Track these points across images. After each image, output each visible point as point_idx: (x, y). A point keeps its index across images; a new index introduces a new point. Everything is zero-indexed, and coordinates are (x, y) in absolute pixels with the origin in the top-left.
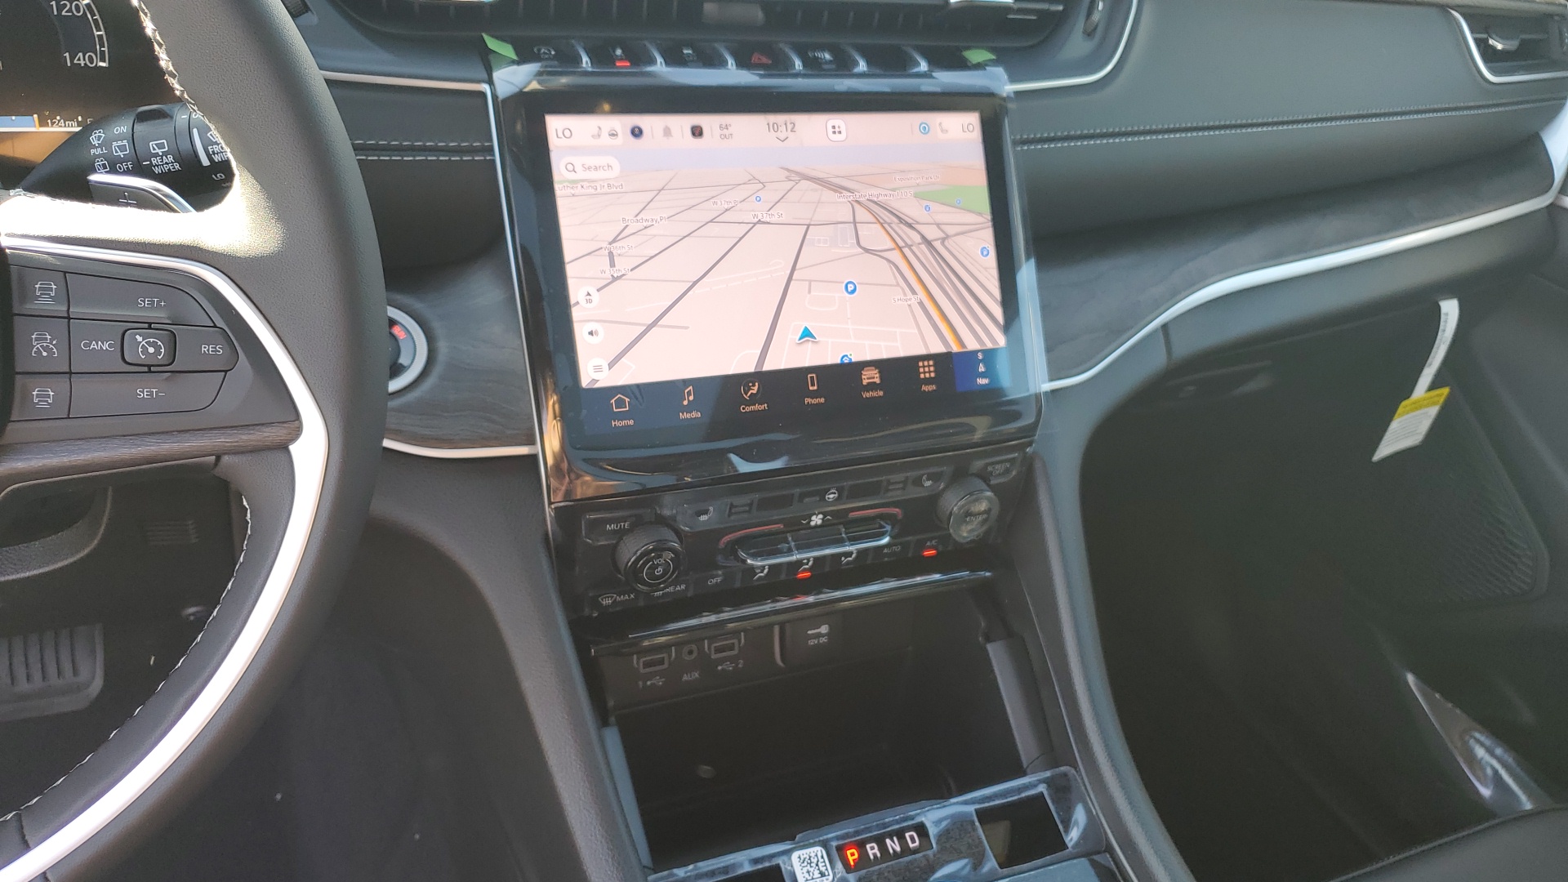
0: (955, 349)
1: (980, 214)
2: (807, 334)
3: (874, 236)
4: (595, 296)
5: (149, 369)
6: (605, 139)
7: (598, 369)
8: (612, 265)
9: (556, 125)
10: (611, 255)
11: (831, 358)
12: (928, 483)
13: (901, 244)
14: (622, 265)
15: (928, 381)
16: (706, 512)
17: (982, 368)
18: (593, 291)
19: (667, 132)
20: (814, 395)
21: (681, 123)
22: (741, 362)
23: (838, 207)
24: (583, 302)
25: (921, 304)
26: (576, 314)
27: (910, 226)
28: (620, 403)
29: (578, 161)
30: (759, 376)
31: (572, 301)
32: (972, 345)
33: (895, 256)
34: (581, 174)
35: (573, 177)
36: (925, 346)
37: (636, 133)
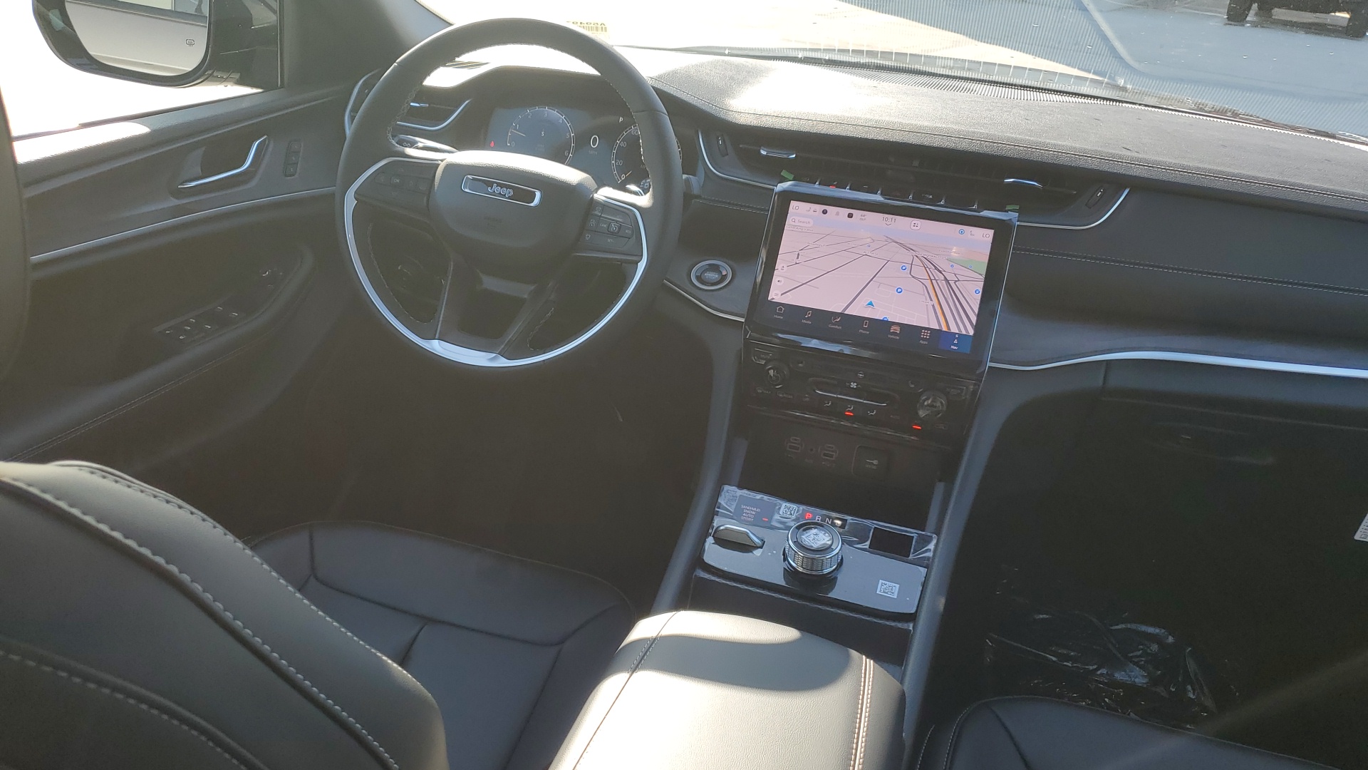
0: (945, 329)
1: (981, 275)
2: (871, 304)
3: (919, 271)
4: (785, 268)
5: (613, 233)
6: (811, 212)
7: (776, 295)
8: (798, 258)
9: (793, 204)
10: (799, 254)
11: (878, 315)
12: (912, 386)
13: (932, 278)
14: (801, 259)
15: (923, 339)
16: (802, 363)
17: (956, 342)
18: (785, 266)
19: (838, 214)
20: (865, 329)
21: (846, 211)
22: (836, 307)
23: (907, 257)
24: (780, 269)
25: (933, 306)
26: (775, 272)
27: (940, 272)
28: (780, 309)
29: (797, 218)
30: (841, 314)
31: (776, 268)
32: (954, 329)
33: (928, 283)
34: (797, 223)
35: (794, 224)
36: (929, 324)
37: (825, 212)
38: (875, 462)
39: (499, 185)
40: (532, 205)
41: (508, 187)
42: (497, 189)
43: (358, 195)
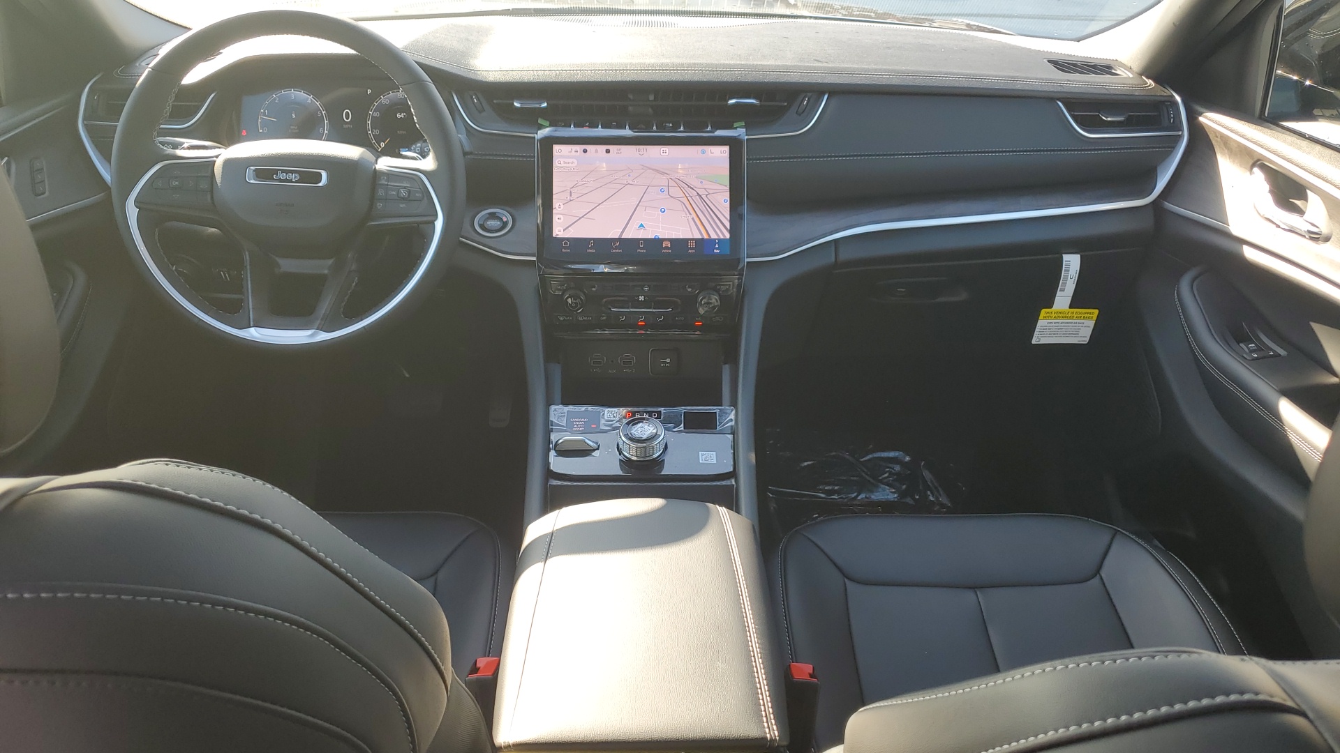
0: (706, 237)
1: (726, 186)
2: (642, 226)
3: (676, 191)
4: (562, 206)
5: (403, 198)
6: (574, 153)
7: (560, 231)
8: (571, 195)
9: (556, 148)
10: (571, 192)
11: (649, 234)
12: (690, 290)
13: (687, 195)
14: (574, 196)
15: (691, 249)
16: (594, 287)
17: (717, 246)
18: (561, 204)
19: (596, 151)
20: (641, 249)
21: (603, 148)
22: (613, 233)
23: (663, 181)
24: (557, 208)
25: (693, 219)
26: (554, 211)
27: (692, 189)
28: (566, 244)
29: (562, 160)
30: (620, 239)
31: (554, 207)
32: (714, 236)
33: (685, 200)
34: (563, 165)
35: (560, 165)
36: (693, 235)
37: (585, 151)
38: (668, 360)
39: (283, 171)
40: (320, 184)
41: (292, 172)
42: (283, 176)
43: (138, 203)
